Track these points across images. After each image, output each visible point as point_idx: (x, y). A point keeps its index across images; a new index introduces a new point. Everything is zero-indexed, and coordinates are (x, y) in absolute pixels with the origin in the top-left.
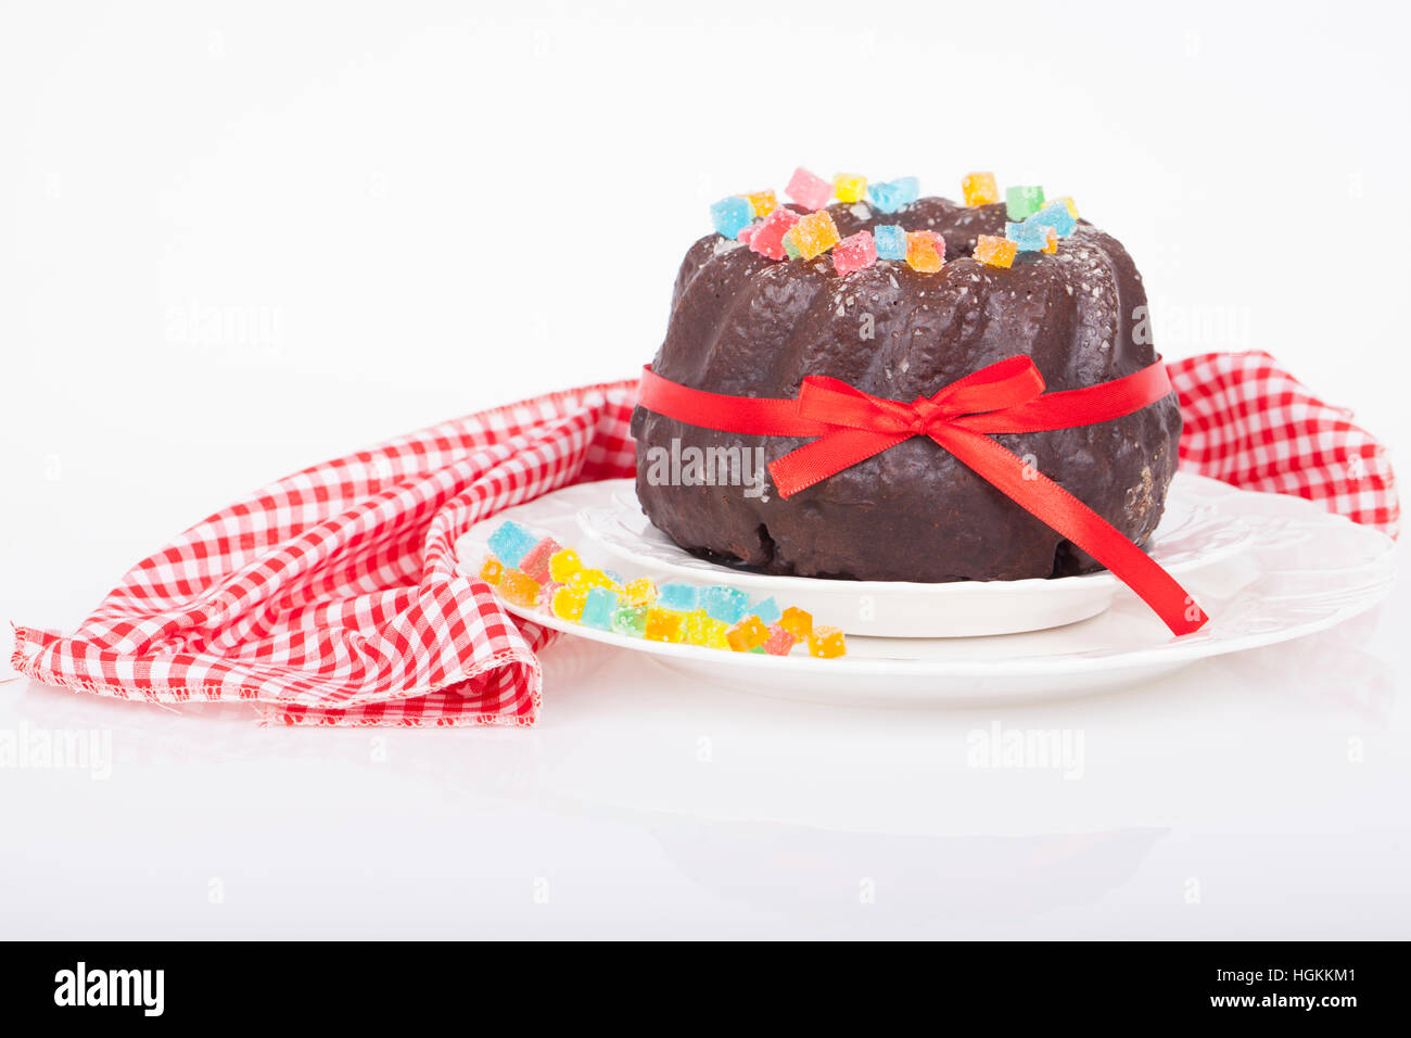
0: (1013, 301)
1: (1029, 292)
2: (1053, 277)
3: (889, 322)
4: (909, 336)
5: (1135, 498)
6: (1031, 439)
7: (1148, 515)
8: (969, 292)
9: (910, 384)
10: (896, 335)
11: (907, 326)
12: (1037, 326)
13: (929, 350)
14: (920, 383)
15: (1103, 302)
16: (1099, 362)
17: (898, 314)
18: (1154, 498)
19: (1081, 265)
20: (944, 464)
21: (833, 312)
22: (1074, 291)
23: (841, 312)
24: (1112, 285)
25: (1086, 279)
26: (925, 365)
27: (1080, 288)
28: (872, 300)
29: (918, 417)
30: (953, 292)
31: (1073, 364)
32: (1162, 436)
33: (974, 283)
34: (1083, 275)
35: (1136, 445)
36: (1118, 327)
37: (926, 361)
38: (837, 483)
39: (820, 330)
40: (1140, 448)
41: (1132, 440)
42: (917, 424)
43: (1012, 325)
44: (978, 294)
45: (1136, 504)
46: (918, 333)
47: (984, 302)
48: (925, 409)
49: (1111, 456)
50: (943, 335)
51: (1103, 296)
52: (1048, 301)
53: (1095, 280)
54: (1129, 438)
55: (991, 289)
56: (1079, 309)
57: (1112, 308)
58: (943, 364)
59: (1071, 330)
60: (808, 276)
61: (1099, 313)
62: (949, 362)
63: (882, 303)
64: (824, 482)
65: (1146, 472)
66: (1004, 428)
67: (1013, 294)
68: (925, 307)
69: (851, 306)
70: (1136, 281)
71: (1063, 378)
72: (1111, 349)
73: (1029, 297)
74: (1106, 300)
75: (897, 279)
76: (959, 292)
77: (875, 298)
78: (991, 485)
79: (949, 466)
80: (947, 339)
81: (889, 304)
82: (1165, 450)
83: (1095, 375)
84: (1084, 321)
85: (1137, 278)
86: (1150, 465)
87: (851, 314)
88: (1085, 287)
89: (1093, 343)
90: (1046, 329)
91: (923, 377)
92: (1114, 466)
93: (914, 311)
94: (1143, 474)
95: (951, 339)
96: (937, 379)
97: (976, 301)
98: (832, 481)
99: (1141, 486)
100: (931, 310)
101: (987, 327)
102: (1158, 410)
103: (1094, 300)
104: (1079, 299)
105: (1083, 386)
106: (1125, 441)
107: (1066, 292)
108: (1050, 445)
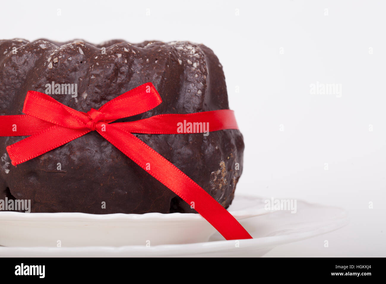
0: (147, 64)
1: (156, 59)
2: (170, 53)
3: (77, 73)
4: (88, 79)
5: (216, 177)
6: (156, 138)
7: (224, 190)
8: (122, 57)
9: (88, 105)
10: (81, 79)
11: (87, 74)
12: (161, 77)
13: (98, 86)
14: (93, 104)
15: (199, 70)
16: (196, 101)
17: (82, 68)
18: (227, 180)
19: (188, 52)
20: (106, 149)
21: (47, 66)
22: (183, 63)
23: (50, 66)
24: (204, 62)
25: (189, 58)
26: (96, 95)
27: (186, 62)
28: (68, 60)
29: (91, 120)
30: (113, 56)
31: (181, 101)
32: (231, 146)
33: (126, 52)
34: (188, 56)
35: (217, 148)
36: (208, 84)
37: (97, 93)
38: (45, 160)
39: (40, 77)
40: (218, 149)
41: (214, 144)
42: (90, 123)
43: (146, 76)
44: (127, 58)
45: (217, 180)
46: (93, 77)
47: (131, 64)
48: (94, 115)
49: (202, 152)
50: (107, 78)
51: (199, 67)
52: (167, 64)
53: (195, 59)
54: (213, 144)
55: (135, 57)
56: (185, 72)
57: (205, 73)
58: (107, 95)
59: (180, 83)
60: (35, 50)
61: (196, 76)
62: (110, 94)
63: (73, 62)
64: (37, 158)
65: (222, 164)
66: (140, 130)
67: (148, 60)
68: (97, 64)
69: (56, 63)
70: (219, 67)
71: (176, 108)
72: (203, 94)
73: (156, 62)
74: (200, 69)
75: (83, 50)
76: (117, 56)
77: (70, 59)
78: (132, 161)
79: (108, 150)
80: (109, 81)
81: (77, 62)
82: (234, 154)
83: (194, 108)
84: (188, 79)
85: (220, 66)
86: (225, 161)
87: (56, 67)
88: (189, 61)
89: (193, 91)
90: (165, 79)
91: (95, 101)
92: (203, 157)
93: (91, 66)
94: (221, 164)
95: (111, 81)
96: (103, 103)
97: (126, 61)
98: (43, 158)
99: (219, 171)
100: (101, 65)
101: (132, 76)
102: (230, 133)
103: (194, 69)
104: (186, 68)
105: (187, 113)
106: (210, 145)
107: (178, 62)
108: (167, 142)
